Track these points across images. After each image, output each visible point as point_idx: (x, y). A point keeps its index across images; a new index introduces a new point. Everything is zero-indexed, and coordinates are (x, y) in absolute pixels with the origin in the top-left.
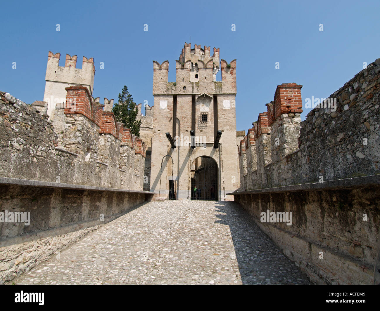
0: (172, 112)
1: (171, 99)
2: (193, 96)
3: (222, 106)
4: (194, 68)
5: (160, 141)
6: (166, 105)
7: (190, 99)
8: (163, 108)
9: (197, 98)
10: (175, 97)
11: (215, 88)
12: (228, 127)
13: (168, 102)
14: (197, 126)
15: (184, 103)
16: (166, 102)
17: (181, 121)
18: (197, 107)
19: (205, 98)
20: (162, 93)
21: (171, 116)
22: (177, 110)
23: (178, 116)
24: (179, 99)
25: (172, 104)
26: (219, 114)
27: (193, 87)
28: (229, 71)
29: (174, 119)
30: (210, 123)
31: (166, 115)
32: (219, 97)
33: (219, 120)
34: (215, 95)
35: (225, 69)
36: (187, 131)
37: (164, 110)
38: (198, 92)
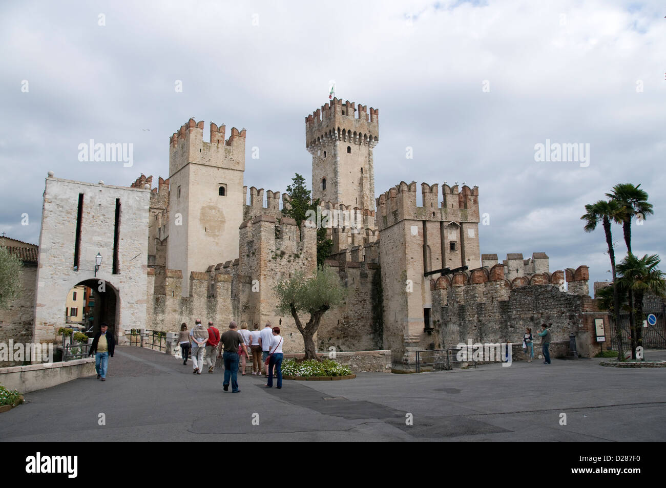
0: (422, 239)
1: (421, 224)
2: (441, 223)
3: (468, 234)
4: (346, 137)
5: (414, 269)
6: (417, 231)
7: (439, 224)
8: (414, 235)
9: (445, 224)
10: (424, 222)
11: (462, 216)
12: (473, 257)
13: (418, 228)
14: (446, 254)
15: (433, 228)
17: (432, 249)
18: (445, 234)
19: (453, 225)
20: (413, 219)
21: (422, 243)
22: (428, 237)
23: (429, 243)
24: (428, 225)
25: (422, 230)
26: (466, 242)
27: (441, 213)
28: (472, 198)
29: (425, 246)
30: (458, 252)
31: (418, 242)
32: (464, 225)
33: (465, 249)
34: (461, 223)
35: (469, 197)
36: (438, 259)
37: (415, 236)
38: (446, 218)
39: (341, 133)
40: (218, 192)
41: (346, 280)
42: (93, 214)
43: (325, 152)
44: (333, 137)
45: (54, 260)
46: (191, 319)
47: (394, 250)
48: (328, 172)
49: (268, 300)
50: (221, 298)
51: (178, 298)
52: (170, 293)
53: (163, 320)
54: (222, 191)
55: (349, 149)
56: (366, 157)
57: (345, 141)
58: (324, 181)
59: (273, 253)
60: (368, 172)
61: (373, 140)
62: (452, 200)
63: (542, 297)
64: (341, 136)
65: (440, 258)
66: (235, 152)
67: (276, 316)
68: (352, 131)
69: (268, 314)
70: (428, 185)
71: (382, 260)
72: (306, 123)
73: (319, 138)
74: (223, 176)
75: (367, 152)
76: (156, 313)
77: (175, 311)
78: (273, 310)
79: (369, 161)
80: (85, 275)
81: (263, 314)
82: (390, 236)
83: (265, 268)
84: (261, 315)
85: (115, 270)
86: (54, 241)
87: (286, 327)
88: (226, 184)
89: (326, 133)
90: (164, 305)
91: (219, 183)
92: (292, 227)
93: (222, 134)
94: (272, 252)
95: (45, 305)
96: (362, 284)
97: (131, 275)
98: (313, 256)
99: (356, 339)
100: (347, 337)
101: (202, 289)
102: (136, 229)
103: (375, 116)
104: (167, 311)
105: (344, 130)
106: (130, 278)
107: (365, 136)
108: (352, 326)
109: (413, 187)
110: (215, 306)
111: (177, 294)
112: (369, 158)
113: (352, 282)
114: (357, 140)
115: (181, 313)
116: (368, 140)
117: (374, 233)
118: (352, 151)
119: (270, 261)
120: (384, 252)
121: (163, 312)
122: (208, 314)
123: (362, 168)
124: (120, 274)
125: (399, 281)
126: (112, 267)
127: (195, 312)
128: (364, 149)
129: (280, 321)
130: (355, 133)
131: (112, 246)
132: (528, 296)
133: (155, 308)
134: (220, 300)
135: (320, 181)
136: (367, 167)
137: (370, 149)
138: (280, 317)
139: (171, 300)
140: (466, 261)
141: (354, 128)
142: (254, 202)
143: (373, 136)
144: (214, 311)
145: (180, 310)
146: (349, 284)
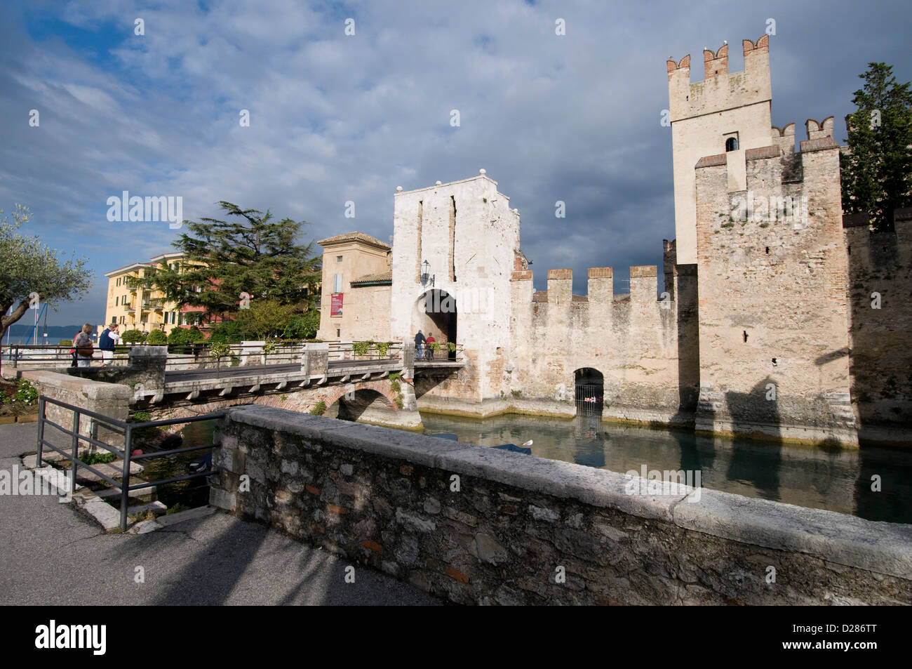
40: (724, 148)
42: (431, 220)
46: (585, 332)
49: (715, 300)
50: (637, 302)
51: (565, 305)
52: (553, 300)
53: (544, 335)
54: (731, 145)
59: (723, 218)
66: (748, 77)
67: (733, 326)
69: (716, 323)
74: (730, 121)
76: (534, 325)
77: (561, 322)
78: (726, 317)
81: (703, 324)
83: (708, 245)
84: (700, 326)
87: (759, 347)
88: (737, 132)
90: (545, 315)
91: (724, 135)
92: (770, 161)
93: (722, 59)
94: (721, 215)
97: (467, 280)
98: (830, 206)
101: (602, 291)
104: (549, 322)
110: (627, 313)
115: (571, 325)
119: (717, 232)
121: (544, 324)
122: (615, 325)
124: (458, 281)
126: (449, 274)
127: (592, 322)
129: (746, 336)
131: (448, 251)
133: (534, 319)
134: (635, 305)
138: (745, 329)
139: (556, 308)
144: (626, 321)
145: (568, 321)
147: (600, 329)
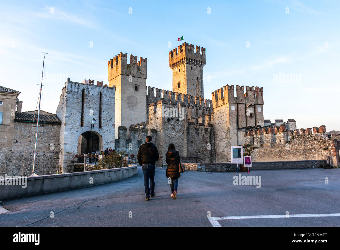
0: (237, 112)
1: (236, 105)
2: (246, 104)
3: (258, 110)
4: (190, 62)
5: (233, 127)
6: (234, 109)
7: (244, 106)
9: (248, 106)
10: (237, 104)
11: (255, 101)
12: (260, 121)
13: (235, 107)
14: (248, 120)
15: (241, 107)
16: (234, 106)
17: (241, 117)
18: (247, 111)
19: (251, 106)
20: (233, 102)
21: (236, 114)
22: (239, 111)
23: (240, 114)
24: (239, 106)
25: (237, 108)
26: (257, 114)
27: (246, 100)
28: (260, 93)
29: (238, 116)
30: (253, 119)
31: (235, 114)
32: (256, 106)
33: (257, 117)
34: (255, 105)
35: (259, 92)
36: (244, 122)
37: (233, 111)
38: (248, 102)
39: (188, 60)
40: (134, 89)
41: (199, 131)
42: (89, 99)
43: (179, 70)
44: (184, 62)
45: (72, 121)
47: (222, 117)
48: (181, 79)
49: (165, 141)
52: (121, 138)
54: (136, 89)
55: (192, 68)
56: (199, 72)
57: (190, 64)
58: (179, 84)
60: (201, 79)
61: (203, 64)
62: (250, 93)
63: (309, 140)
64: (188, 62)
65: (245, 121)
66: (142, 69)
68: (193, 59)
69: (165, 147)
70: (239, 86)
71: (215, 122)
72: (169, 55)
73: (176, 62)
74: (137, 81)
75: (200, 70)
77: (124, 146)
79: (201, 74)
80: (86, 129)
82: (220, 111)
83: (164, 126)
85: (100, 127)
86: (71, 113)
88: (138, 85)
89: (180, 60)
90: (119, 143)
91: (135, 85)
93: (136, 60)
95: (68, 144)
96: (205, 133)
97: (107, 129)
98: (185, 120)
99: (203, 160)
100: (199, 159)
101: (135, 136)
102: (109, 107)
103: (204, 51)
104: (120, 146)
105: (189, 59)
106: (107, 130)
107: (199, 61)
108: (201, 154)
109: (232, 87)
111: (124, 138)
112: (201, 73)
113: (201, 132)
114: (195, 63)
115: (127, 147)
116: (201, 63)
117: (207, 109)
118: (193, 69)
120: (216, 118)
123: (198, 78)
124: (102, 128)
125: (225, 132)
126: (98, 125)
128: (198, 68)
130: (194, 60)
131: (98, 115)
132: (301, 139)
135: (177, 84)
136: (200, 77)
137: (202, 68)
139: (122, 141)
140: (257, 123)
141: (194, 58)
142: (150, 94)
143: (203, 62)
146: (200, 133)
147: (135, 149)
